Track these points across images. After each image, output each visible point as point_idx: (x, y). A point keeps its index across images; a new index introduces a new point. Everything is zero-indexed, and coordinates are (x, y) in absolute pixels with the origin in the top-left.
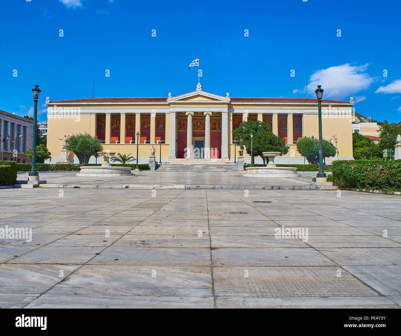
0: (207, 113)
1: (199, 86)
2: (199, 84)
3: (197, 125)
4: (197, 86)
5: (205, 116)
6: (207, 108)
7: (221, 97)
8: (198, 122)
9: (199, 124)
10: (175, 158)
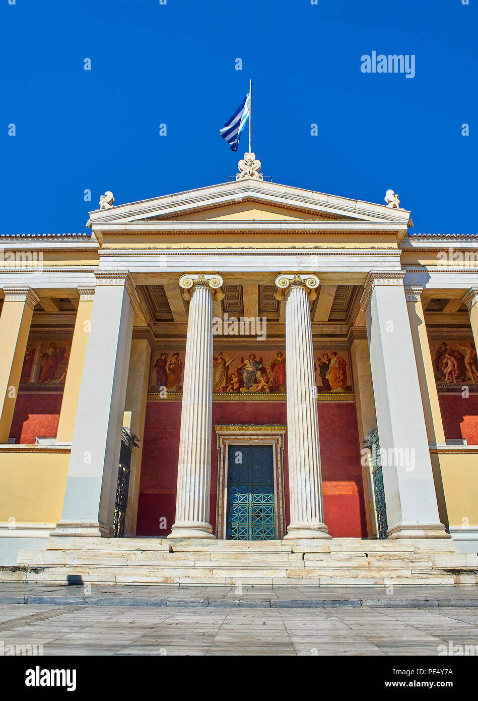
0: (292, 277)
1: (249, 163)
2: (250, 156)
3: (239, 372)
4: (241, 164)
5: (285, 293)
6: (294, 258)
7: (362, 205)
8: (242, 360)
9: (250, 368)
10: (96, 531)
